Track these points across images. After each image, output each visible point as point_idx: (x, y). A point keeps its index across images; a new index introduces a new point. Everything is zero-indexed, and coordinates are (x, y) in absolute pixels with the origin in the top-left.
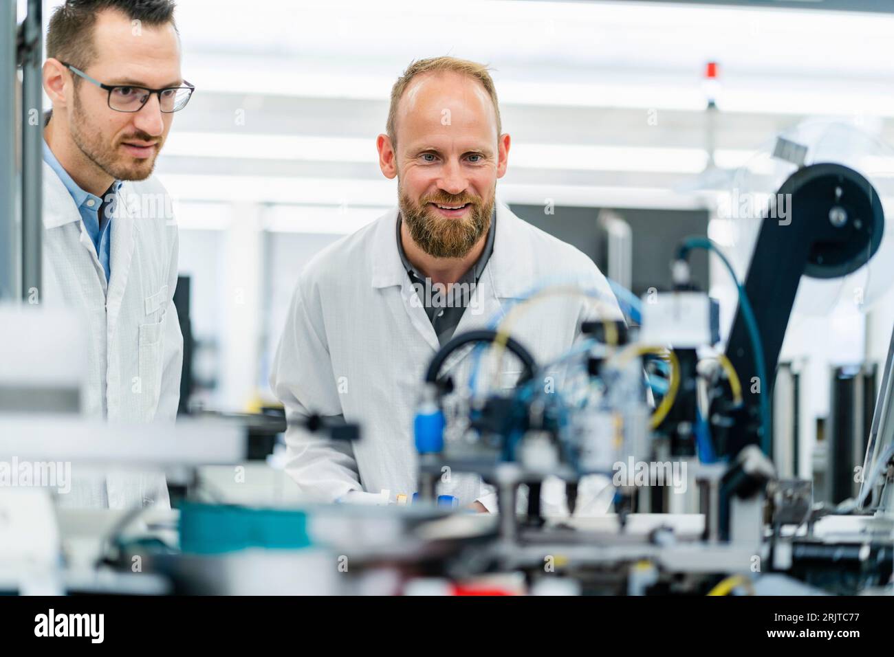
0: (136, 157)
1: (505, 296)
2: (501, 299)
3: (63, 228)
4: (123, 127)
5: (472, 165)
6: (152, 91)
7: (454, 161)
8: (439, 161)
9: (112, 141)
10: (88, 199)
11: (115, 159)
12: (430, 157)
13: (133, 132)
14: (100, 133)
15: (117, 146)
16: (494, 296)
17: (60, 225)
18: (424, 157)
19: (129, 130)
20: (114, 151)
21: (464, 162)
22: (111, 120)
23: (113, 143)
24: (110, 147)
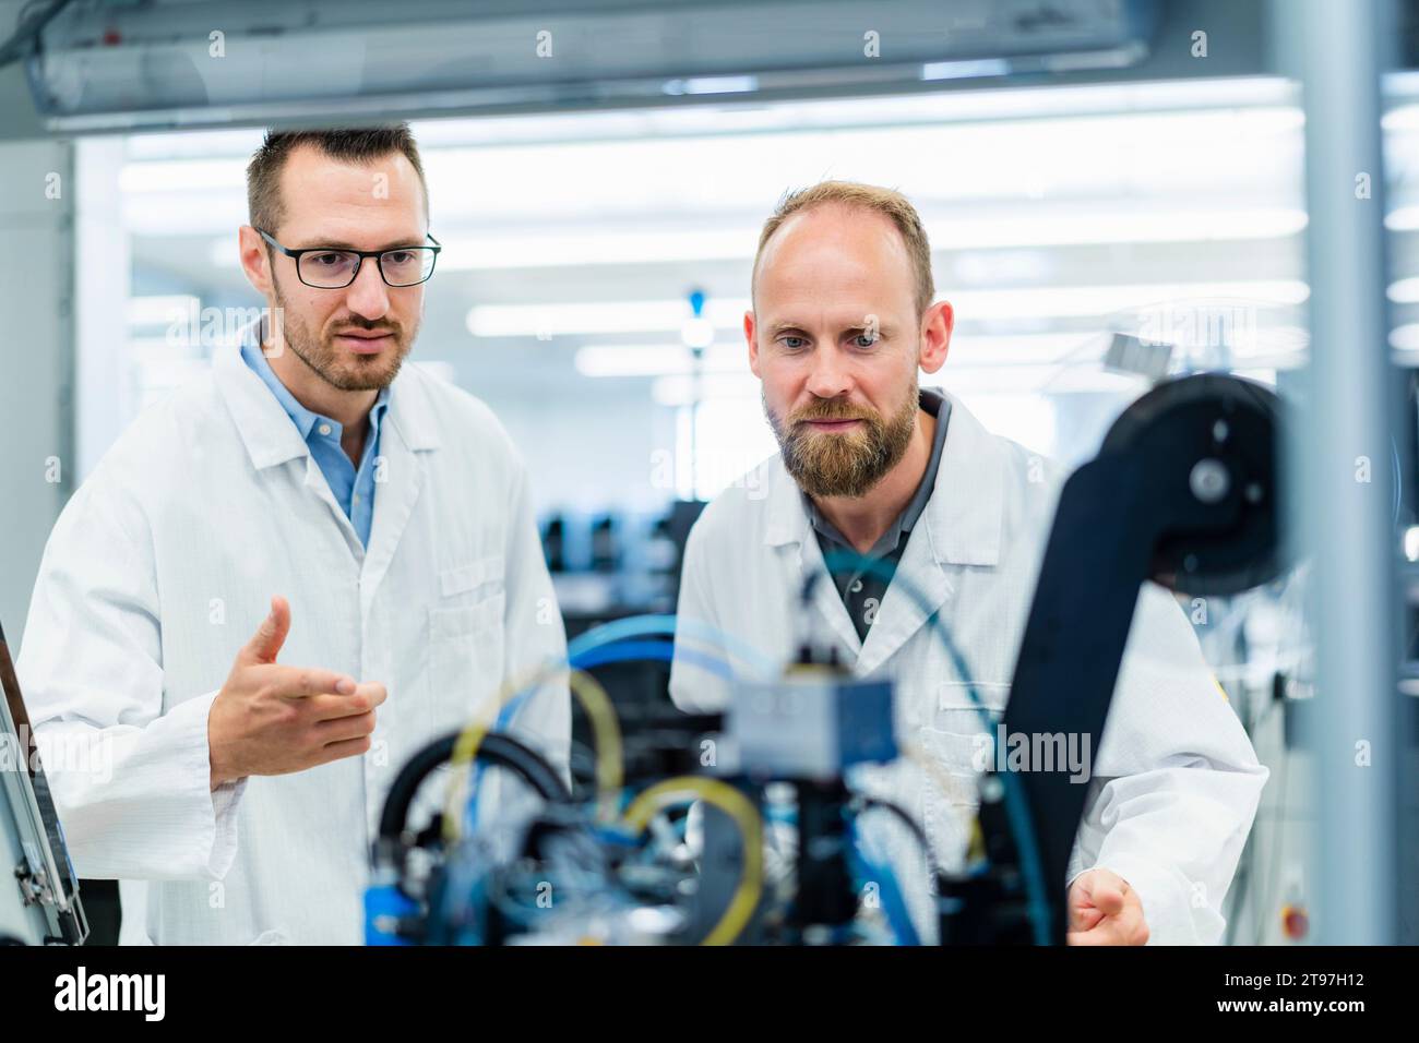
0: (356, 353)
1: (953, 560)
2: (945, 565)
3: (284, 466)
4: (333, 311)
5: (859, 350)
6: (364, 255)
7: (826, 346)
8: (809, 347)
9: (320, 333)
10: (317, 423)
11: (331, 358)
12: (795, 342)
13: (347, 317)
14: (304, 323)
15: (330, 339)
16: (933, 560)
17: (277, 461)
18: (785, 342)
19: (342, 314)
20: (326, 347)
21: (848, 346)
22: (312, 303)
23: (322, 337)
24: (320, 343)
